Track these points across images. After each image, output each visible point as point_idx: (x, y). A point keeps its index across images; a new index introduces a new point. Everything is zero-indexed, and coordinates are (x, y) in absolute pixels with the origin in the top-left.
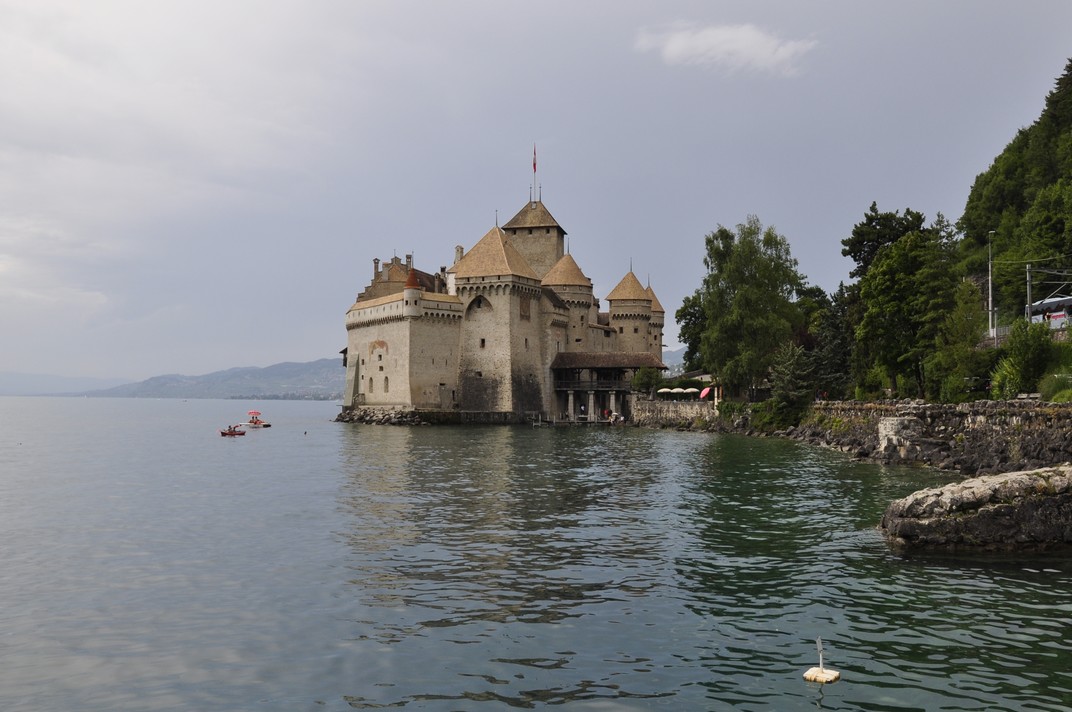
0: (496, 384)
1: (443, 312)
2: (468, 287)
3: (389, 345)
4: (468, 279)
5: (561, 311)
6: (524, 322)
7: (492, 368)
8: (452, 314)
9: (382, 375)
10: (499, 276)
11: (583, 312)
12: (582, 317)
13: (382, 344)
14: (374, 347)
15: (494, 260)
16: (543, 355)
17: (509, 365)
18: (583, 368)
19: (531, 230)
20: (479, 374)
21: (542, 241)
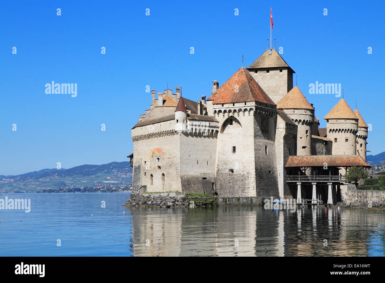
0: (244, 178)
3: (165, 151)
4: (223, 104)
6: (264, 135)
7: (241, 167)
9: (160, 172)
10: (245, 103)
12: (307, 131)
13: (159, 150)
14: (153, 153)
16: (279, 157)
18: (305, 167)
19: (268, 70)
20: (232, 171)
21: (277, 77)
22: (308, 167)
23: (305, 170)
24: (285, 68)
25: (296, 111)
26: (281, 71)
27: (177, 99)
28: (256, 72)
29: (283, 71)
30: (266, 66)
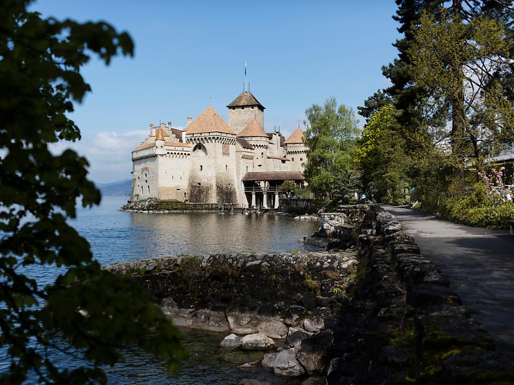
0: (208, 189)
1: (179, 152)
2: (193, 138)
3: (149, 169)
4: (193, 134)
5: (249, 150)
6: (226, 157)
7: (206, 181)
8: (184, 153)
9: (147, 185)
10: (209, 133)
11: (263, 150)
12: (262, 153)
13: (146, 169)
14: (143, 171)
15: (207, 124)
16: (238, 174)
17: (215, 179)
18: (259, 181)
19: (243, 107)
20: (200, 184)
21: (250, 113)
22: (261, 181)
23: (259, 183)
24: (255, 105)
25: (253, 138)
26: (253, 108)
27: (169, 131)
28: (234, 109)
29: (254, 108)
30: (241, 104)
